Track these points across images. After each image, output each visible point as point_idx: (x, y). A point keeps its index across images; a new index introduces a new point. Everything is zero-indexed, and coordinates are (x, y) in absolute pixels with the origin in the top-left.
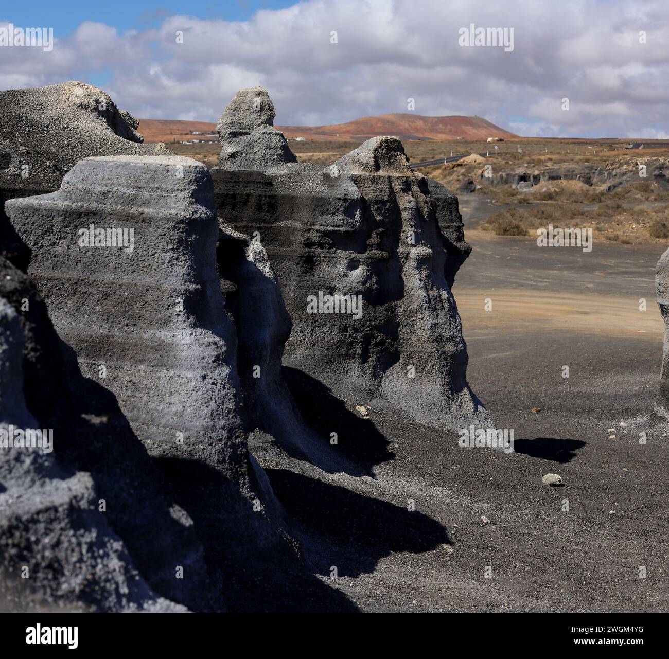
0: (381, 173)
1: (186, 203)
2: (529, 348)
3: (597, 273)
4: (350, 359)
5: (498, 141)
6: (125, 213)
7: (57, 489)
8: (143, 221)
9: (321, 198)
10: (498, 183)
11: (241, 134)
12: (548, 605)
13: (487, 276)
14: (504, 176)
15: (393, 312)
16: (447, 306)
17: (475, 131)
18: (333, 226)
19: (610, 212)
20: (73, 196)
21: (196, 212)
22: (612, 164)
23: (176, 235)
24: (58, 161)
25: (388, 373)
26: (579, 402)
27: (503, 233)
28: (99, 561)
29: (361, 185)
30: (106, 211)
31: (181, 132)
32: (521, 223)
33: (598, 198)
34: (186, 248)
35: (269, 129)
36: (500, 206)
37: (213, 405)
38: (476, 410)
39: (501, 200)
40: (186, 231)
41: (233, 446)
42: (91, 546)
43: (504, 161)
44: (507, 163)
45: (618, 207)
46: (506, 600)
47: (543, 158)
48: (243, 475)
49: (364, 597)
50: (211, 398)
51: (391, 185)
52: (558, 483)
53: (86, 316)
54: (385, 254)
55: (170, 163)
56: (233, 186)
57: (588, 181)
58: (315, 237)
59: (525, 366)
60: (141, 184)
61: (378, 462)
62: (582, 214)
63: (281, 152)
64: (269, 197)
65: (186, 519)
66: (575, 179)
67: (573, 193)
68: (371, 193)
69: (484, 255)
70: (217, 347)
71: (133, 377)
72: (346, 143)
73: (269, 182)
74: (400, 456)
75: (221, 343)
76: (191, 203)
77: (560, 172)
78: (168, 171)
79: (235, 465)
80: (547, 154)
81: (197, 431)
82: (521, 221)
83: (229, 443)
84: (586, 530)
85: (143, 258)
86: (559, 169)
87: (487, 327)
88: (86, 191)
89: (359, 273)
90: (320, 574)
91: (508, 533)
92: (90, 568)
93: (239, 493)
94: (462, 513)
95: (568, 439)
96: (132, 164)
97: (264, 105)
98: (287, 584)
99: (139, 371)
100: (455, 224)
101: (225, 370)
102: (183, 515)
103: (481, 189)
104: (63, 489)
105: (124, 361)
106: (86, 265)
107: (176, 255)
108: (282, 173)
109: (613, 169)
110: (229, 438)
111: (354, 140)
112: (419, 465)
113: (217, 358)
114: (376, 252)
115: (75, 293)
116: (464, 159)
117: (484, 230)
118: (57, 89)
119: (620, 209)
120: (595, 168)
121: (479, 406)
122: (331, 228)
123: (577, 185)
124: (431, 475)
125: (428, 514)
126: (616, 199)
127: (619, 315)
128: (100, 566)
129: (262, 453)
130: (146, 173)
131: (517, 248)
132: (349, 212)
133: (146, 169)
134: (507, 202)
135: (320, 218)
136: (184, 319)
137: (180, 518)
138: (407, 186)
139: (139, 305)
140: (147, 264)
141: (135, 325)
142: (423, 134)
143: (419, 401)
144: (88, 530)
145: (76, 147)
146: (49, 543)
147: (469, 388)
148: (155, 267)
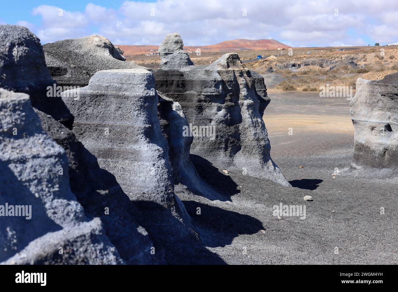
0: (230, 69)
1: (143, 90)
2: (298, 139)
3: (326, 106)
4: (220, 149)
5: (282, 49)
6: (117, 95)
7: (85, 226)
8: (125, 98)
9: (204, 81)
10: (283, 68)
11: (169, 54)
12: (306, 254)
13: (279, 109)
14: (286, 65)
15: (237, 128)
16: (261, 125)
17: (272, 45)
18: (210, 93)
19: (331, 79)
20: (94, 88)
21: (148, 93)
22: (331, 58)
23: (139, 103)
24: (88, 71)
25: (236, 155)
26: (320, 162)
27: (286, 90)
28: (105, 256)
29: (222, 74)
30: (108, 94)
31: (145, 50)
32: (293, 85)
33: (326, 73)
34: (144, 109)
35: (181, 51)
36: (284, 78)
37: (158, 177)
38: (275, 169)
39: (284, 75)
40: (144, 102)
41: (168, 194)
42: (101, 251)
43: (286, 58)
44: (287, 59)
45: (335, 76)
46: (288, 253)
47: (302, 56)
48: (173, 206)
49: (227, 256)
50: (157, 174)
51: (234, 74)
52: (311, 200)
53: (102, 140)
54: (233, 104)
55: (135, 72)
56: (166, 77)
57: (321, 66)
58: (202, 98)
59: (297, 148)
60: (123, 82)
61: (233, 194)
62: (319, 80)
63: (187, 61)
64: (182, 81)
65: (145, 232)
66: (316, 65)
67: (315, 71)
68: (226, 78)
69: (278, 99)
70: (159, 151)
71: (123, 166)
72: (217, 53)
73: (182, 75)
74: (242, 191)
75: (161, 149)
76: (145, 89)
77: (309, 62)
78: (135, 76)
79: (169, 202)
80: (304, 54)
81: (151, 188)
82: (293, 84)
83: (166, 193)
84: (323, 220)
85: (126, 114)
86: (309, 61)
87: (280, 131)
88: (100, 86)
89: (222, 112)
90: (208, 246)
91: (289, 223)
92: (101, 260)
93: (171, 214)
94: (269, 215)
95: (315, 179)
96: (119, 73)
97: (178, 41)
98: (193, 252)
99: (126, 163)
100: (263, 89)
101: (163, 161)
102: (143, 230)
103: (276, 71)
104: (88, 226)
105: (119, 159)
106: (101, 118)
107: (139, 112)
108: (187, 70)
109: (332, 60)
110: (166, 190)
111: (220, 51)
112: (251, 195)
113: (159, 156)
114: (229, 103)
115: (96, 130)
116: (268, 58)
117: (278, 88)
118: (87, 38)
119: (335, 78)
120: (324, 60)
121: (276, 167)
122: (209, 94)
123: (317, 68)
124: (256, 199)
125: (254, 217)
126: (334, 73)
127: (337, 124)
128: (105, 259)
129: (182, 194)
130: (125, 77)
131: (292, 96)
132: (217, 86)
133: (125, 75)
134: (287, 76)
135: (204, 89)
136: (144, 140)
137: (142, 232)
138: (241, 74)
139: (124, 134)
140: (127, 116)
141: (123, 143)
142: (250, 48)
143: (250, 167)
144: (99, 243)
145: (96, 64)
146: (82, 251)
147: (271, 160)
148: (131, 118)
